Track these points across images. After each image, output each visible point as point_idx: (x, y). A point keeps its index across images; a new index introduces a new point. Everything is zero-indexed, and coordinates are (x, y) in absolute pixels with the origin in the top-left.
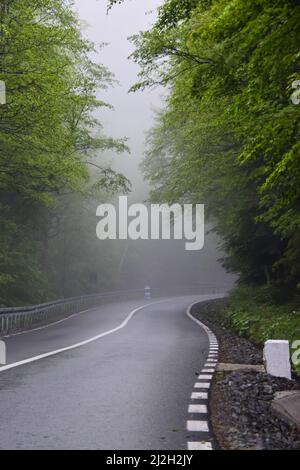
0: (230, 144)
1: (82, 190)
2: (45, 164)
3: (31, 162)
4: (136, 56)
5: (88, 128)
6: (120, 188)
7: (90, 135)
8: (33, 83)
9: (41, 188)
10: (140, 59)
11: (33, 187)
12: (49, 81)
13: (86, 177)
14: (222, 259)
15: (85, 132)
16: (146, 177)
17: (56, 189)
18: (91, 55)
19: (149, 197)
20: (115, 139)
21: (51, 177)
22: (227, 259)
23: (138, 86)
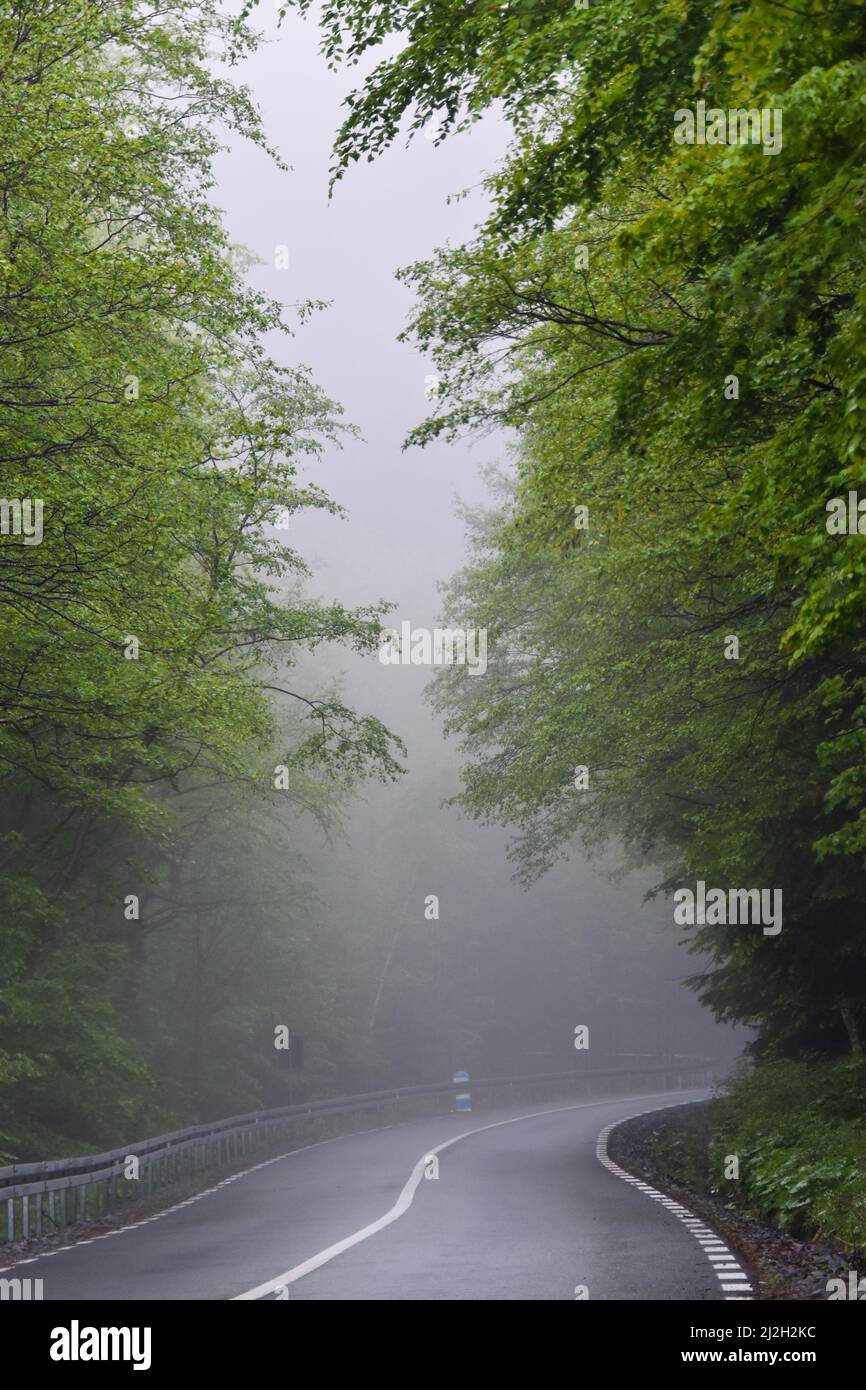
0: (722, 610)
1: (253, 773)
2: (132, 695)
3: (87, 690)
4: (426, 331)
5: (262, 576)
6: (371, 761)
7: (270, 597)
8: (92, 432)
9: (123, 772)
10: (436, 341)
11: (95, 770)
12: (141, 427)
13: (261, 731)
14: (703, 979)
15: (255, 592)
16: (451, 726)
17: (169, 775)
18: (272, 342)
19: (462, 788)
20: (349, 607)
21: (151, 735)
22: (717, 976)
23: (433, 428)
